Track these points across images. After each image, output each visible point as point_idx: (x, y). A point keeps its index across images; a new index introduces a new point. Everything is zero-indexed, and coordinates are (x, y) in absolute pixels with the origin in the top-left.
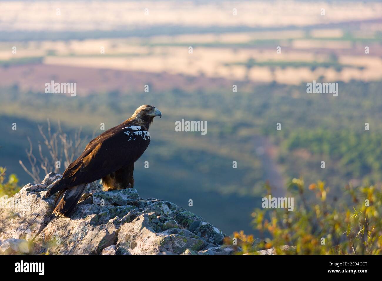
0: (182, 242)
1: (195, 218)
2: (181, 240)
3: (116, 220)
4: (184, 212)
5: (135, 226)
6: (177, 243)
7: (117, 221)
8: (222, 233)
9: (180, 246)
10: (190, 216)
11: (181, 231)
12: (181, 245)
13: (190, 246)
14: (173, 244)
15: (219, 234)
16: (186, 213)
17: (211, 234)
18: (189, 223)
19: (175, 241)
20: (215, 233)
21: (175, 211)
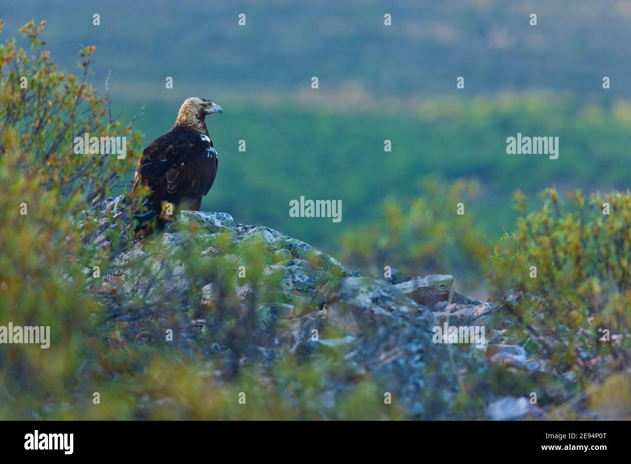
0: (303, 275)
1: (305, 247)
2: (302, 272)
3: (211, 252)
4: (290, 240)
5: (240, 258)
6: (298, 276)
7: (213, 253)
8: (340, 265)
9: (301, 281)
10: (299, 244)
11: (299, 263)
12: (303, 279)
13: (313, 280)
14: (293, 278)
15: (338, 266)
16: (293, 241)
17: (327, 266)
18: (298, 253)
19: (296, 275)
20: (332, 265)
21: (278, 239)
